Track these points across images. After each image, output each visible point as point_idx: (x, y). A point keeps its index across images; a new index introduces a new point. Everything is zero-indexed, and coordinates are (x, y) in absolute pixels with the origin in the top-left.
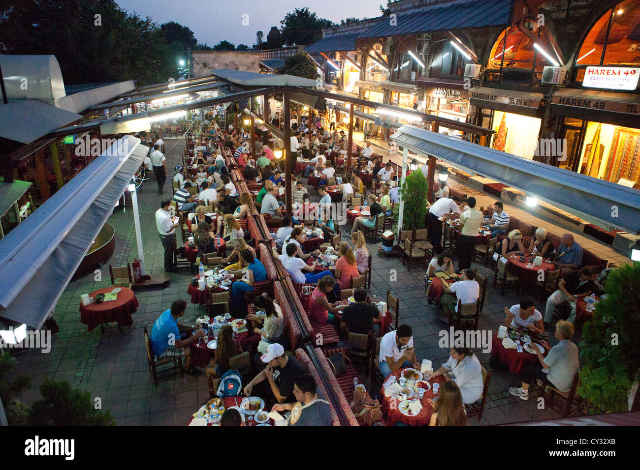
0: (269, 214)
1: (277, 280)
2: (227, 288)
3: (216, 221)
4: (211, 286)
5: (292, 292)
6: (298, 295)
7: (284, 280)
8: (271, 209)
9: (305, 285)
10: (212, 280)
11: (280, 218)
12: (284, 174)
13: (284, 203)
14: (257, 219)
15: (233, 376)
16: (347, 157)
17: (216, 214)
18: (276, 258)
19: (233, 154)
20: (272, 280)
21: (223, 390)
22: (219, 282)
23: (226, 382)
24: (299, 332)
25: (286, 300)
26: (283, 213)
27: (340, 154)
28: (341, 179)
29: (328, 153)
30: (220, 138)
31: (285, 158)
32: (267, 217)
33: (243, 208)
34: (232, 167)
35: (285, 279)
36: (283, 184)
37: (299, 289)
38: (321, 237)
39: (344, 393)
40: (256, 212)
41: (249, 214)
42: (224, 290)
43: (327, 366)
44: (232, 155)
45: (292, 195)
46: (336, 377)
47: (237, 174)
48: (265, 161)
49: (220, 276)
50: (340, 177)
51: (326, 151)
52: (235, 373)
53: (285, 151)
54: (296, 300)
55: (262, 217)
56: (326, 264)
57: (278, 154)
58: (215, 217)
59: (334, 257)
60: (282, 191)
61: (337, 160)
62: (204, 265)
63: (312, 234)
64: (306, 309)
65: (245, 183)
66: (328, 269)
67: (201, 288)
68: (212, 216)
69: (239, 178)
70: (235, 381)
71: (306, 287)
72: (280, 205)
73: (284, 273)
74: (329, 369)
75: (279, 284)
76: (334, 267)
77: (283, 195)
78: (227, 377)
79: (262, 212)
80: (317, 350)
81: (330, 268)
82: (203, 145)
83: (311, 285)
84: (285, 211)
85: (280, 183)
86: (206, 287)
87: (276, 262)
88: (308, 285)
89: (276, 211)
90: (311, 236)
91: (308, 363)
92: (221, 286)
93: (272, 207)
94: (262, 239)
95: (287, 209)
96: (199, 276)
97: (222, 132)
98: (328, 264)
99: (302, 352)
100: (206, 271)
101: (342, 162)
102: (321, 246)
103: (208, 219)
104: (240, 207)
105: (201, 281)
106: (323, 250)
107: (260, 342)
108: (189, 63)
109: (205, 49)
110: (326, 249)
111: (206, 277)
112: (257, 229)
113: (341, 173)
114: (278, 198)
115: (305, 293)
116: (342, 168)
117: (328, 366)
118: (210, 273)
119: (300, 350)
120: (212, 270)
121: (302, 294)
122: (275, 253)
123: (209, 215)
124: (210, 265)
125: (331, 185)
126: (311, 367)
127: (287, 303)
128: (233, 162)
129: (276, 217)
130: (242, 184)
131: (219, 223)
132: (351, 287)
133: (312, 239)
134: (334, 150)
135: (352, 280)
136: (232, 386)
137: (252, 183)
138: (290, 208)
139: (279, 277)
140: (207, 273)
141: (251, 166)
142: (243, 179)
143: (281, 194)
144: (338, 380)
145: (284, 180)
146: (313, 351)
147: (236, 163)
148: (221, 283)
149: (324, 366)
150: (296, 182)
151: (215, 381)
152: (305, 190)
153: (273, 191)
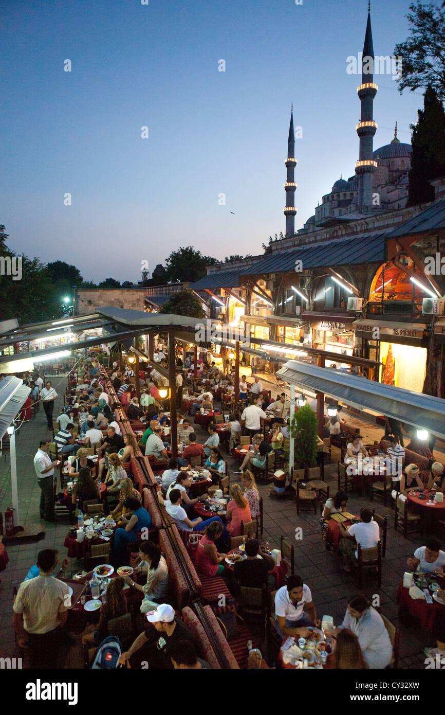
0: (153, 456)
1: (163, 528)
2: (107, 539)
3: (97, 464)
4: (90, 537)
5: (178, 541)
6: (185, 544)
7: (170, 529)
8: (156, 451)
9: (192, 533)
10: (92, 530)
11: (165, 459)
12: (169, 413)
13: (170, 443)
14: (141, 461)
15: (112, 644)
16: (234, 393)
17: (97, 456)
18: (161, 504)
19: (117, 392)
20: (157, 528)
21: (100, 662)
22: (99, 532)
23: (103, 652)
24: (186, 587)
25: (172, 550)
26: (168, 454)
27: (227, 390)
28: (228, 416)
29: (214, 390)
30: (103, 375)
31: (170, 397)
32: (152, 459)
33: (127, 449)
34: (115, 406)
35: (171, 527)
36: (168, 423)
37: (186, 537)
38: (209, 479)
39: (237, 661)
41: (133, 456)
42: (105, 541)
43: (217, 627)
44: (115, 393)
45: (178, 434)
46: (228, 640)
47: (120, 414)
48: (147, 400)
49: (100, 525)
50: (227, 414)
51: (213, 388)
52: (114, 640)
53: (170, 389)
54: (183, 551)
55: (146, 459)
56: (214, 509)
57: (163, 393)
58: (96, 460)
59: (223, 501)
60: (167, 430)
61: (224, 397)
62: (84, 513)
63: (200, 476)
64: (193, 560)
65: (129, 423)
66: (217, 515)
67: (79, 539)
68: (94, 459)
69: (123, 418)
70: (113, 651)
71: (193, 535)
72: (166, 446)
73: (170, 520)
74: (219, 631)
75: (165, 532)
76: (225, 512)
77: (169, 435)
78: (105, 646)
79: (146, 454)
80: (206, 608)
81: (219, 513)
82: (85, 383)
83: (199, 534)
84: (170, 452)
85: (165, 423)
86: (85, 538)
87: (161, 508)
88: (196, 533)
89: (161, 452)
90: (198, 478)
91: (196, 624)
92: (102, 537)
93: (157, 448)
94: (146, 483)
95: (173, 450)
96: (77, 526)
97: (106, 370)
98: (217, 509)
99: (189, 611)
100: (85, 520)
101: (229, 399)
102: (209, 490)
103: (90, 461)
104: (124, 449)
105: (80, 531)
106: (212, 494)
107: (143, 601)
108: (74, 300)
109: (91, 287)
110: (215, 492)
111: (85, 526)
112: (141, 472)
113: (228, 410)
114: (163, 438)
115: (193, 542)
116: (230, 405)
117: (219, 627)
118: (89, 522)
119: (187, 609)
120: (92, 519)
121: (189, 544)
122: (160, 498)
123: (90, 457)
124: (90, 514)
125: (218, 423)
126: (200, 628)
127: (173, 553)
128: (117, 401)
129: (161, 459)
130: (125, 424)
131: (101, 466)
132: (242, 534)
133: (200, 482)
134: (221, 386)
135: (242, 526)
136: (110, 657)
138: (175, 448)
139: (164, 525)
140: (86, 523)
141: (134, 404)
142: (127, 418)
143: (166, 434)
144: (230, 645)
145: (169, 419)
146: (201, 609)
147: (119, 402)
148: (101, 534)
149: (214, 627)
150: (182, 420)
151: (91, 651)
152: (191, 430)
153: (157, 431)
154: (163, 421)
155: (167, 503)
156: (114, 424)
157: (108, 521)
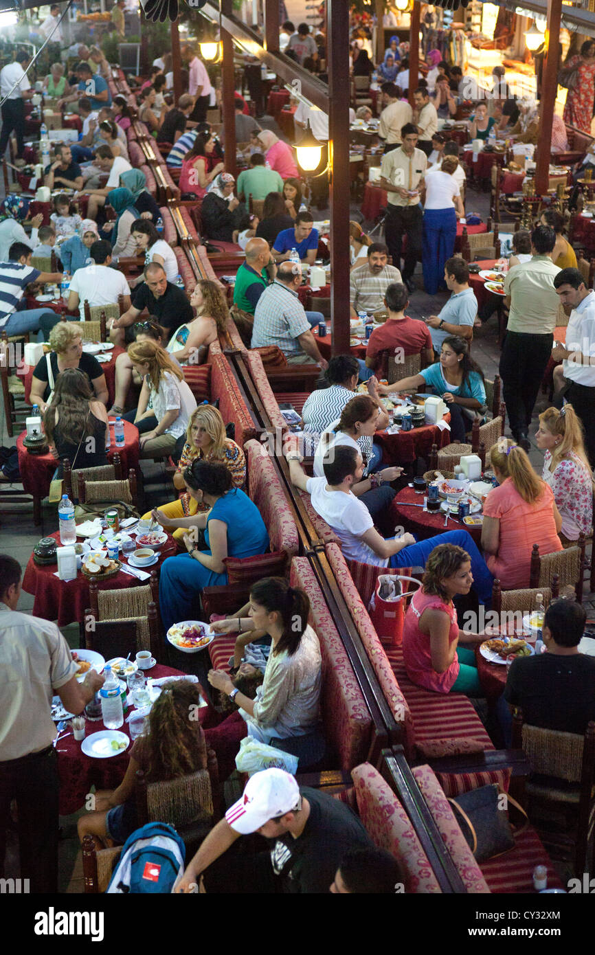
0: (276, 350)
1: (301, 552)
2: (144, 576)
3: (110, 371)
4: (95, 569)
5: (345, 590)
6: (365, 601)
7: (321, 555)
8: (285, 335)
9: (386, 572)
10: (99, 549)
11: (312, 362)
12: (327, 223)
13: (327, 317)
14: (240, 363)
15: (160, 842)
16: (534, 165)
17: (111, 345)
18: (296, 487)
19: (165, 155)
20: (285, 553)
21: (127, 882)
22: (121, 556)
23: (136, 859)
24: (366, 715)
25: (327, 614)
26: (321, 345)
27: (511, 157)
28: (510, 237)
29: (471, 154)
30: (120, 102)
31: (330, 168)
32: (272, 359)
33: (199, 327)
34: (162, 196)
35: (325, 551)
36: (323, 255)
37: (368, 588)
38: (443, 424)
40: (237, 343)
41: (215, 349)
42: (136, 582)
43: (449, 824)
44: (161, 159)
45: (352, 289)
46: (480, 860)
47: (178, 221)
48: (264, 181)
49: (124, 536)
50: (507, 231)
51: (467, 148)
52: (166, 832)
53: (331, 146)
54: (357, 617)
55: (255, 359)
56: (455, 510)
57: (309, 157)
58: (108, 357)
59: (483, 489)
60: (319, 276)
61: (502, 178)
62: (76, 502)
63: (414, 414)
64: (387, 646)
65: (202, 249)
66: (463, 525)
67: (65, 571)
68: (100, 352)
69: (185, 234)
70: (162, 856)
71: (390, 578)
72: (314, 322)
73: (323, 531)
74: (454, 832)
75: (307, 564)
76: (481, 520)
77: (324, 292)
78: (140, 845)
79: (254, 342)
80: (420, 773)
81: (468, 521)
82: (66, 125)
83: (406, 574)
84: (327, 341)
85: (312, 252)
86: (79, 570)
87: (297, 498)
88: (397, 573)
89: (298, 340)
90: (408, 419)
91: (391, 811)
92: (127, 569)
93: (287, 326)
94: (253, 425)
95: (335, 335)
96: (58, 538)
97: (130, 83)
98: (463, 509)
99: (372, 775)
100: (79, 521)
101: (517, 184)
102: (442, 454)
103: (88, 362)
104: (188, 326)
105: (65, 551)
106: (449, 467)
107: (242, 742)
110: (457, 461)
111: (81, 539)
112: (239, 392)
113: (509, 219)
114: (306, 298)
115: (388, 595)
116: (517, 204)
117: (455, 824)
118: (91, 527)
119: (365, 771)
120: (98, 520)
121: (377, 601)
122: (296, 471)
123: (89, 348)
124: (92, 505)
125: (477, 260)
126: (400, 822)
127: (330, 622)
128: (166, 182)
129: (300, 360)
130: (193, 253)
131: (122, 376)
132: (534, 584)
133: (414, 430)
134: (491, 142)
135: (536, 562)
136: (155, 872)
137: (224, 250)
138: (343, 330)
139: (306, 544)
140: (83, 529)
141: (220, 194)
142: (195, 236)
143: (315, 287)
144: (484, 872)
145: (325, 240)
146: (407, 775)
147: (174, 187)
148: (125, 560)
149: (441, 822)
150: (365, 249)
151: (104, 855)
152: (392, 275)
153: (288, 277)
154: (310, 247)
155: (317, 485)
156: (162, 250)
157: (148, 527)
